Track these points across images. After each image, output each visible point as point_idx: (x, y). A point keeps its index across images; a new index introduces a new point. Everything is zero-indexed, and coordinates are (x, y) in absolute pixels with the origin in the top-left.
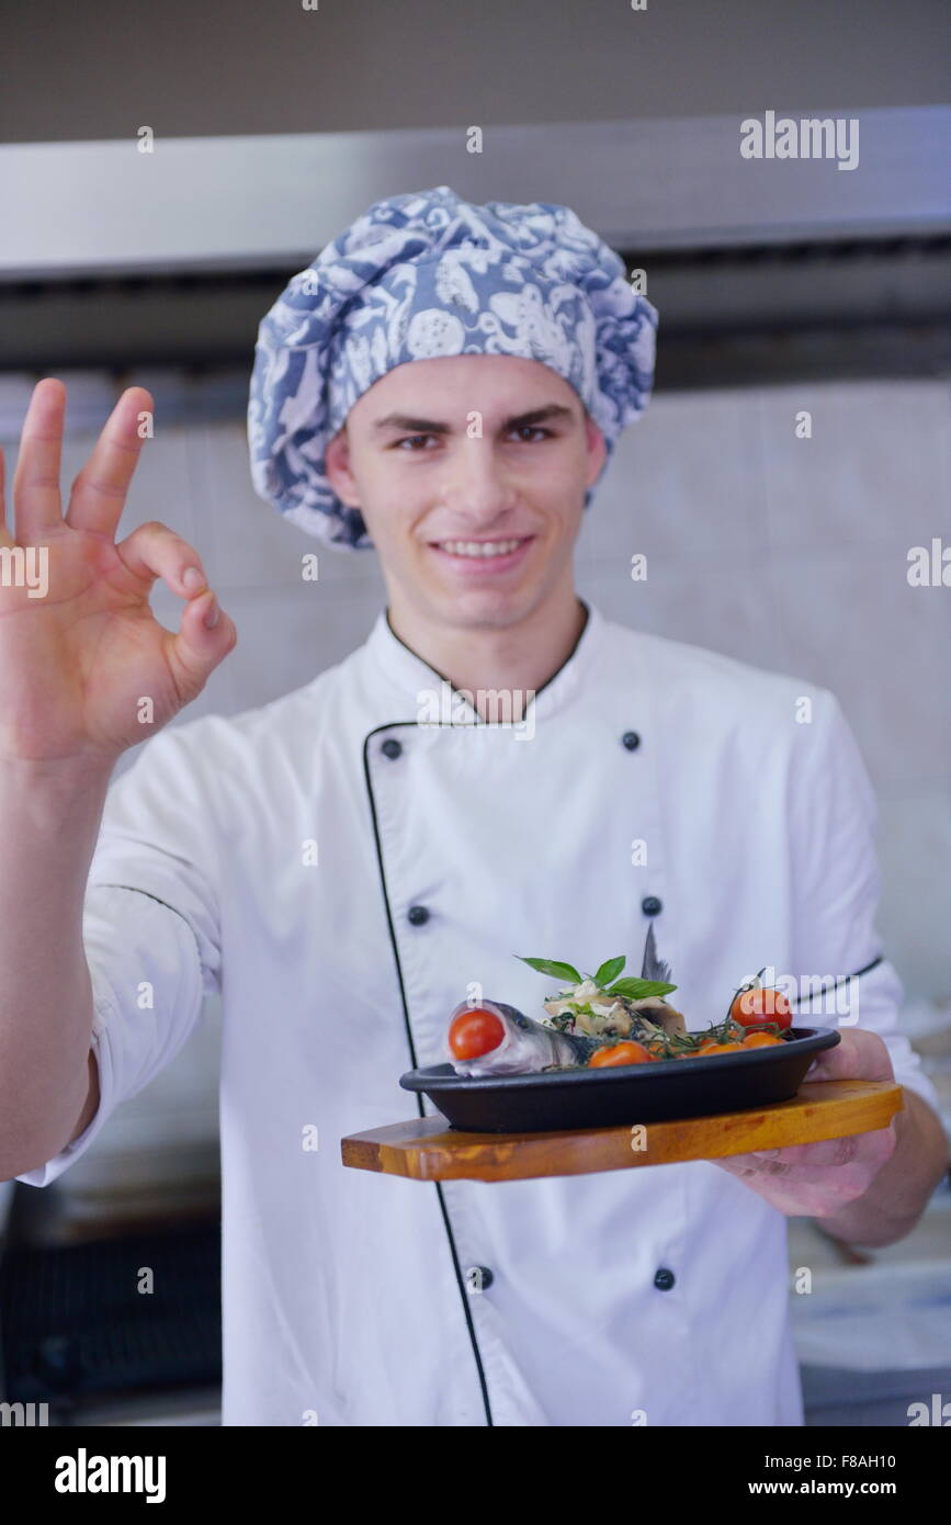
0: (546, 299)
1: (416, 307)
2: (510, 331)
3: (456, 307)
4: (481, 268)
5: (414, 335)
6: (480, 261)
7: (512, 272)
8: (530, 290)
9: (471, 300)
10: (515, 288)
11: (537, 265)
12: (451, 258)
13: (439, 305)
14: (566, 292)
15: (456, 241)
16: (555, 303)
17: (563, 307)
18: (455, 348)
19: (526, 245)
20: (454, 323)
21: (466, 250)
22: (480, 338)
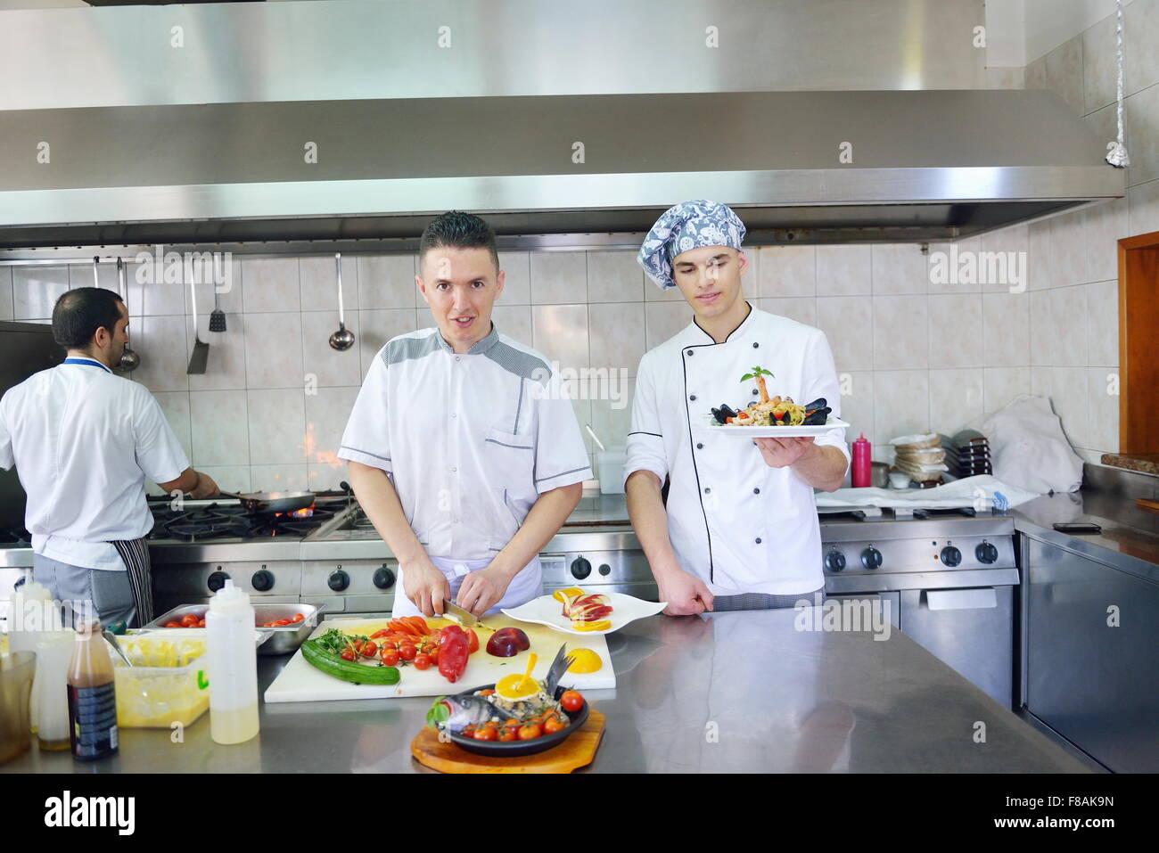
0: (717, 226)
1: (681, 237)
2: (706, 238)
3: (691, 235)
4: (697, 222)
5: (681, 245)
6: (696, 221)
7: (706, 221)
8: (712, 224)
9: (695, 232)
10: (707, 225)
11: (714, 216)
12: (689, 222)
13: (687, 235)
14: (722, 223)
15: (690, 218)
16: (720, 226)
17: (722, 226)
18: (692, 247)
19: (711, 212)
20: (691, 239)
21: (693, 219)
22: (699, 242)
